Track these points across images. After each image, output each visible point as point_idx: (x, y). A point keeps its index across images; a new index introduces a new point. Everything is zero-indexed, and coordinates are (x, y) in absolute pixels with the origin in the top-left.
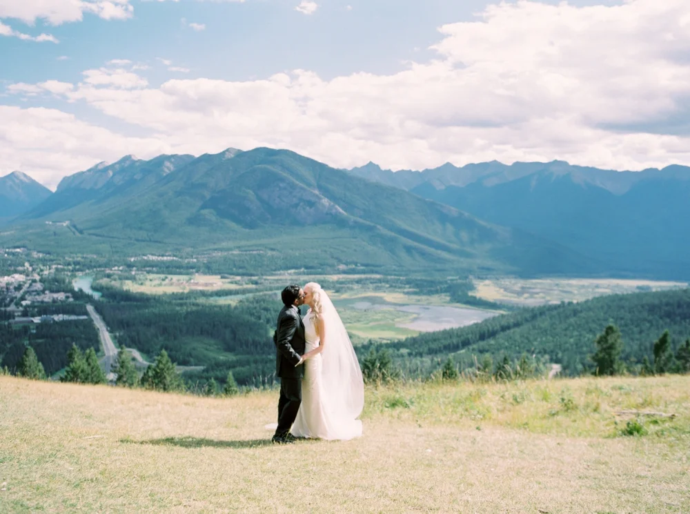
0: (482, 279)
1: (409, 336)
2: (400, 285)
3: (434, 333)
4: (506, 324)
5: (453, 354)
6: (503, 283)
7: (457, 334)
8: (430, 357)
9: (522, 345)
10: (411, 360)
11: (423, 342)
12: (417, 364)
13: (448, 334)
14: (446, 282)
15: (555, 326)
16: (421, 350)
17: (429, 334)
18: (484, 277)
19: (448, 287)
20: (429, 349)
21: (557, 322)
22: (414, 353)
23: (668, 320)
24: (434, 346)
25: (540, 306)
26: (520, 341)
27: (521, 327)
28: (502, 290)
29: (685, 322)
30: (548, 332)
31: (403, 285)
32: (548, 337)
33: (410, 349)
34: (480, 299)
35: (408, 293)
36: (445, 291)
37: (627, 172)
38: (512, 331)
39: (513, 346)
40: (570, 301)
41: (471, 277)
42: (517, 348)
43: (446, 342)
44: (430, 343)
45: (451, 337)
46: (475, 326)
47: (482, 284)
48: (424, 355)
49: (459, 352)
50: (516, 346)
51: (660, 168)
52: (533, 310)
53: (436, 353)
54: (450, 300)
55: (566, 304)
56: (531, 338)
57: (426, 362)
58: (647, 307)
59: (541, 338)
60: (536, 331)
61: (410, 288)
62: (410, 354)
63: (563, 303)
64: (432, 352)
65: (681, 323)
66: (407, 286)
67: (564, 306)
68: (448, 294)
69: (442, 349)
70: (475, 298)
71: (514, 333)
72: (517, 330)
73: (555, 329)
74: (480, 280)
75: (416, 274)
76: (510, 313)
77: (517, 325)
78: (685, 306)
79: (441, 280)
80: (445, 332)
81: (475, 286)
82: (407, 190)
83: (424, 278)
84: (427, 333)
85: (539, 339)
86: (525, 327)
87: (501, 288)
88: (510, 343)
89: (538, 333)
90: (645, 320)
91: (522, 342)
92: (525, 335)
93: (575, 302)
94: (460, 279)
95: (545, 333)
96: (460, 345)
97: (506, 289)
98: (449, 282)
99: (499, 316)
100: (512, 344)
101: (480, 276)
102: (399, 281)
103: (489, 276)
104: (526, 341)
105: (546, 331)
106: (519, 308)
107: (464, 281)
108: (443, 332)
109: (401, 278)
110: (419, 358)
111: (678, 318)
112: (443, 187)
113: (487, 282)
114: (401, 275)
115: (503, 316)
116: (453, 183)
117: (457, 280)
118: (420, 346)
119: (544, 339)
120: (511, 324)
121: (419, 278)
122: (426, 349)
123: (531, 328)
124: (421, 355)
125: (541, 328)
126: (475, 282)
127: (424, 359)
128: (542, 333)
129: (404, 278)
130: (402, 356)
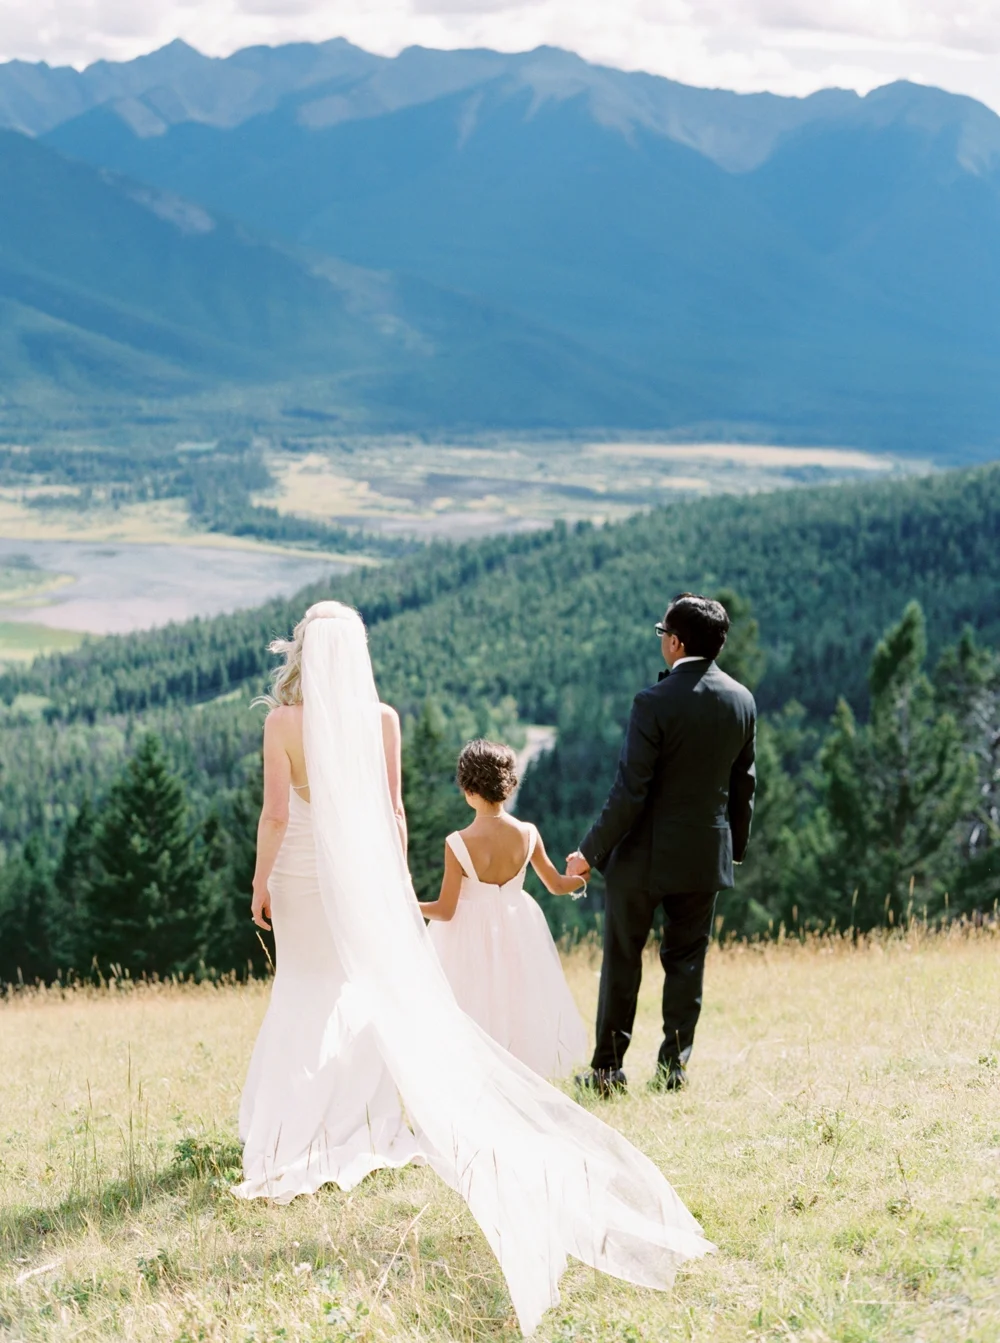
0: (295, 448)
1: (47, 652)
2: (12, 475)
3: (132, 639)
4: (377, 601)
5: (200, 707)
6: (365, 461)
7: (213, 639)
8: (121, 720)
9: (428, 671)
10: (55, 734)
11: (98, 669)
12: (74, 749)
13: (184, 639)
14: (174, 463)
15: (534, 603)
16: (90, 700)
17: (114, 639)
18: (303, 441)
19: (178, 481)
20: (118, 694)
21: (542, 589)
22: (65, 710)
23: (876, 575)
24: (134, 681)
25: (487, 539)
26: (421, 654)
27: (425, 609)
28: (362, 488)
29: (924, 578)
30: (514, 622)
31: (24, 476)
32: (515, 639)
33: (53, 696)
34: (290, 519)
35: (42, 503)
36: (172, 494)
37: (764, 99)
38: (395, 622)
39: (401, 673)
40: (584, 517)
41: (257, 442)
42: (414, 679)
43: (175, 669)
44: (121, 674)
45: (191, 650)
46: (272, 611)
47: (295, 466)
48: (98, 715)
49: (220, 700)
50: (408, 674)
51: (862, 92)
52: (463, 552)
53: (142, 705)
54: (190, 523)
55: (570, 530)
56: (459, 645)
57: (108, 739)
58: (816, 535)
59: (491, 644)
60: (476, 621)
61: (47, 482)
62: (51, 715)
63: (560, 525)
64: (127, 703)
65: (910, 581)
66: (37, 477)
67: (562, 537)
68: (180, 502)
69: (163, 691)
70: (272, 513)
71: (402, 628)
72: (412, 617)
73: (535, 611)
74: (287, 454)
75: (69, 434)
76: (389, 562)
77: (412, 602)
78: (924, 530)
79: (157, 454)
80: (168, 633)
81: (273, 474)
82: (31, 133)
83: (96, 448)
84: (109, 637)
85: (484, 648)
86: (439, 610)
87: (360, 479)
88: (392, 663)
89: (483, 628)
90: (810, 575)
91: (429, 659)
92: (440, 637)
93: (598, 521)
94: (219, 449)
95: (501, 626)
96: (225, 674)
97: (375, 483)
98: (183, 460)
99: (352, 576)
100: (397, 667)
101: (291, 441)
102: (8, 462)
103: (318, 440)
104: (444, 656)
105: (505, 619)
106: (418, 547)
107: (236, 459)
108: (165, 632)
109: (17, 449)
110: (81, 726)
111: (904, 569)
112: (160, 128)
113: (313, 459)
114: (13, 441)
115: (365, 573)
116: (196, 115)
117: (208, 453)
118: (85, 685)
119: (500, 646)
120: (394, 600)
121: (77, 449)
122: (107, 695)
123: (458, 609)
124: (90, 716)
125: (487, 610)
126: (274, 461)
127: (99, 729)
128: (494, 625)
129: (27, 450)
130: (23, 721)
